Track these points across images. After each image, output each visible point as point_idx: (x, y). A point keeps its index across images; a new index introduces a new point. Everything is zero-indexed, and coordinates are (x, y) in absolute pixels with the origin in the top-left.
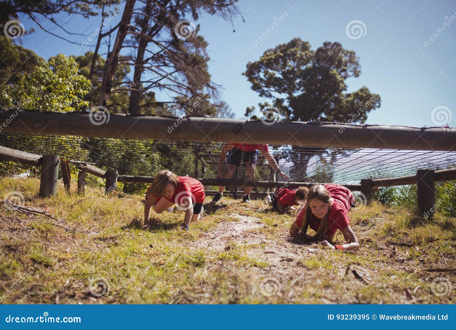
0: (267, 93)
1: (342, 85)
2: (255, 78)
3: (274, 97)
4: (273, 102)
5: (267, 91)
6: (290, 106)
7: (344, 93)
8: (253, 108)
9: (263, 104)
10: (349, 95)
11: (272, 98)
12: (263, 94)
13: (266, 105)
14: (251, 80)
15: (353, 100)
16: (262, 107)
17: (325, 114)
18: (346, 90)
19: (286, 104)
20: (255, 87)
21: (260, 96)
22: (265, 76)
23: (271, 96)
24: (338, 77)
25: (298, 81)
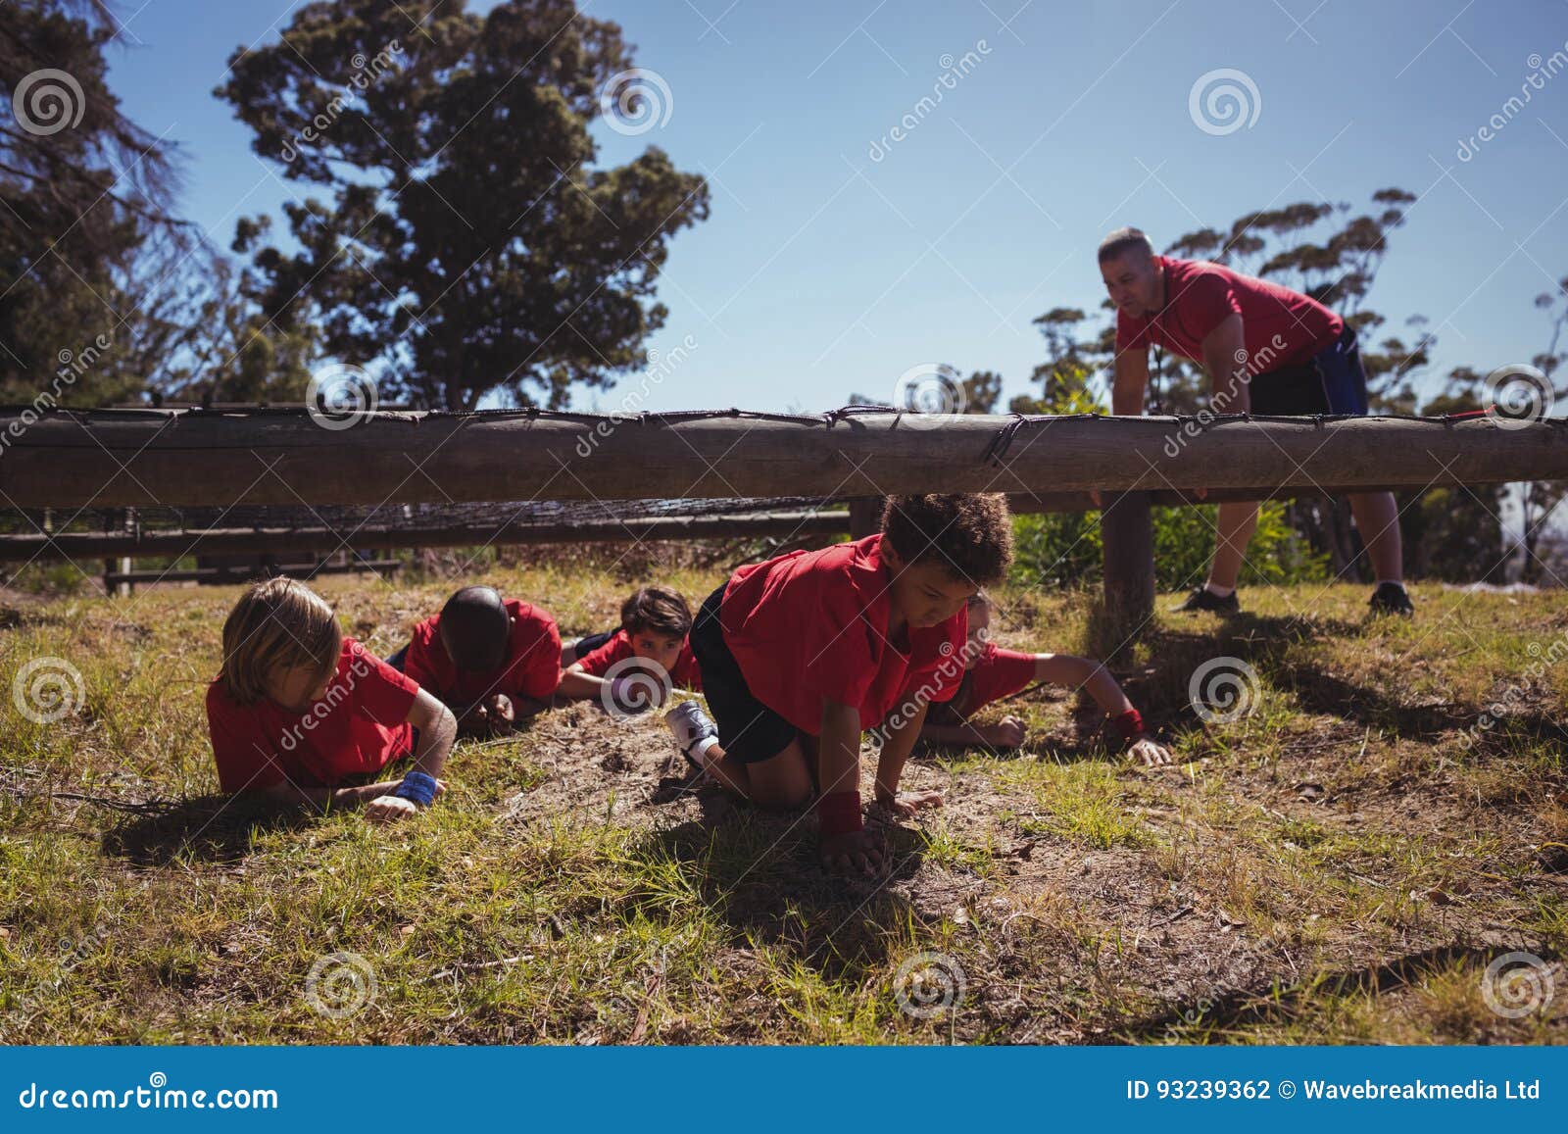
0: (313, 166)
1: (579, 142)
2: (265, 108)
3: (341, 182)
4: (337, 198)
5: (314, 159)
6: (403, 213)
7: (587, 167)
8: (265, 221)
9: (300, 204)
10: (601, 178)
11: (335, 185)
12: (297, 169)
13: (313, 207)
14: (248, 115)
15: (618, 195)
16: (297, 216)
17: (526, 243)
18: (591, 158)
19: (386, 205)
20: (268, 145)
21: (291, 175)
22: (301, 102)
23: (326, 177)
24: (568, 114)
25: (425, 125)
